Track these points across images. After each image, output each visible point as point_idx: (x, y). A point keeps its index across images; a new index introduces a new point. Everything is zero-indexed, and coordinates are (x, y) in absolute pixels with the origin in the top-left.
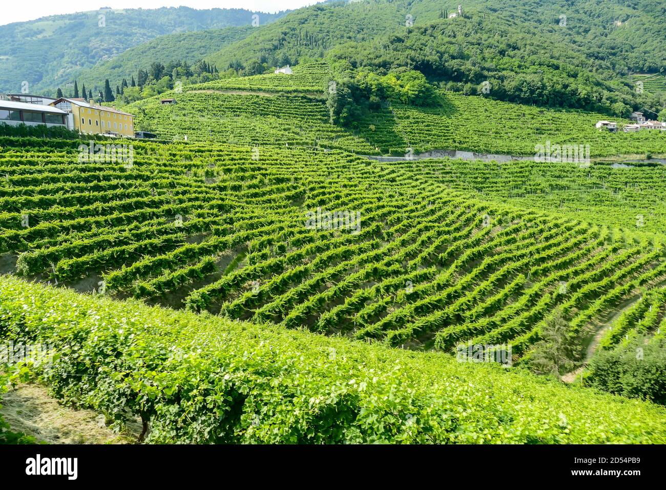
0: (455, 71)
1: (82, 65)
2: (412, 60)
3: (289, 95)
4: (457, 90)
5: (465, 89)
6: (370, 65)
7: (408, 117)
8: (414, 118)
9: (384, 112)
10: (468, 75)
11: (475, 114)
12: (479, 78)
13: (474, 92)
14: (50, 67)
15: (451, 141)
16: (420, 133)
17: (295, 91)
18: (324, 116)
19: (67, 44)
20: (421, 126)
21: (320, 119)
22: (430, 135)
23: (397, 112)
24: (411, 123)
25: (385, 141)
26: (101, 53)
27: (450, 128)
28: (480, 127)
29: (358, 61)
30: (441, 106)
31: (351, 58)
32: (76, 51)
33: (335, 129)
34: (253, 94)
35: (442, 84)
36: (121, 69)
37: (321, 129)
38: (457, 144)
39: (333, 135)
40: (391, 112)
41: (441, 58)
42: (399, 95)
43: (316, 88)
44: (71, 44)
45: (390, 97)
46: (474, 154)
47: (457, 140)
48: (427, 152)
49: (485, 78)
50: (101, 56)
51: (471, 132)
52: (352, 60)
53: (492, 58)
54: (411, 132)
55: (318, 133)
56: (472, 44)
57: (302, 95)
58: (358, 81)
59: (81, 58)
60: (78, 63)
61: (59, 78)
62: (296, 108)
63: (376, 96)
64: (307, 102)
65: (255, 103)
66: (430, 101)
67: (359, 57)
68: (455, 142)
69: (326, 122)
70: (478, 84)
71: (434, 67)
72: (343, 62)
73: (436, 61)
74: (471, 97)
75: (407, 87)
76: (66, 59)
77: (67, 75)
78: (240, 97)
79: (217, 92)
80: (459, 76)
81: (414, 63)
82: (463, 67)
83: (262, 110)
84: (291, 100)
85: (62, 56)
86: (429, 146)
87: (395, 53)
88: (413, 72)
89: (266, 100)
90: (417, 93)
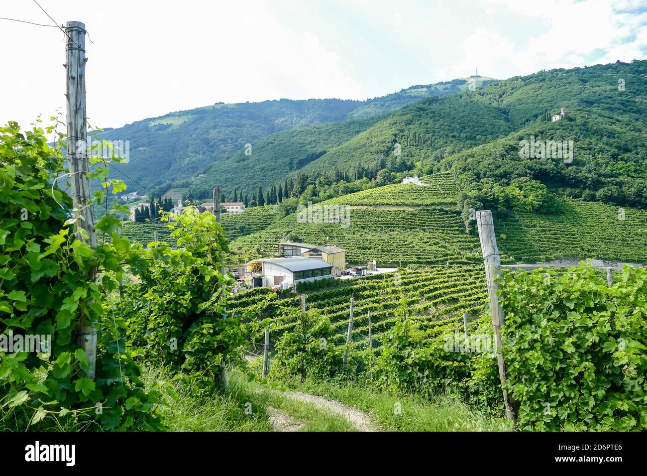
0: (573, 178)
1: (204, 154)
2: (530, 168)
3: (428, 208)
4: (576, 196)
5: (583, 196)
6: (493, 176)
7: (535, 226)
8: (540, 227)
9: (511, 221)
10: (586, 183)
11: (598, 221)
12: (597, 184)
13: (593, 198)
14: (178, 156)
15: (579, 249)
16: (548, 241)
17: (433, 204)
18: (460, 227)
19: (191, 136)
20: (549, 234)
21: (458, 230)
22: (558, 243)
23: (524, 221)
24: (538, 231)
25: (517, 249)
26: (219, 143)
27: (577, 236)
28: (606, 235)
29: (482, 172)
30: (563, 213)
31: (474, 169)
32: (199, 141)
33: (472, 239)
34: (399, 209)
35: (560, 190)
36: (245, 163)
37: (460, 240)
38: (586, 253)
39: (472, 245)
40: (518, 221)
41: (556, 165)
42: (524, 204)
43: (449, 200)
44: (194, 136)
45: (516, 206)
46: (604, 262)
47: (586, 249)
48: (557, 259)
49: (603, 184)
50: (218, 146)
51: (598, 240)
52: (476, 171)
53: (606, 164)
54: (539, 240)
55: (459, 244)
56: (584, 149)
57: (439, 208)
58: (486, 193)
59: (203, 148)
60: (200, 152)
61: (186, 165)
62: (436, 221)
63: (503, 206)
64: (444, 214)
65: (403, 218)
66: (553, 210)
67: (481, 169)
68: (583, 249)
69: (463, 232)
70: (597, 190)
71: (551, 175)
72: (468, 173)
73: (553, 170)
74: (590, 203)
75: (531, 198)
76: (190, 149)
77: (192, 163)
78: (389, 213)
79: (370, 208)
80: (576, 183)
81: (533, 172)
82: (580, 175)
83: (410, 225)
84: (431, 213)
85: (187, 147)
86: (558, 254)
87: (513, 162)
88: (533, 182)
89: (412, 214)
90: (541, 203)
